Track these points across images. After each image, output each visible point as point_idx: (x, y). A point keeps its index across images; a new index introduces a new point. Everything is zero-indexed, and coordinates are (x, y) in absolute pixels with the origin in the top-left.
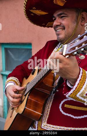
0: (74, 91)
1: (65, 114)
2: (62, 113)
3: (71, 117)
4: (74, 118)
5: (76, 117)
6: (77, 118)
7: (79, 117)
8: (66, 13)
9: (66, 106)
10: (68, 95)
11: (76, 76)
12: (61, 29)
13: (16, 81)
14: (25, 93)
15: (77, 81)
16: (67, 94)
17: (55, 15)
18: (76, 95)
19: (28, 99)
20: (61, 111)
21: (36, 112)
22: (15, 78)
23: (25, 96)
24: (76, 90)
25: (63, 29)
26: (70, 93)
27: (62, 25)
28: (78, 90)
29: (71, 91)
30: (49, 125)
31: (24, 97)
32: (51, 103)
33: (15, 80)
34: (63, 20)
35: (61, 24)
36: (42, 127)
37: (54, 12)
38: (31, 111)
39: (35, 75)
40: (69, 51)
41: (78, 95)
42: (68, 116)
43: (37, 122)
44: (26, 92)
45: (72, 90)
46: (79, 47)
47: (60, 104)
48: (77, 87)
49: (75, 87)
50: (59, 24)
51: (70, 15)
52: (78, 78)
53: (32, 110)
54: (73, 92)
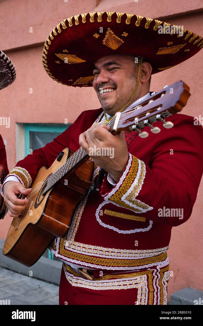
0: (117, 191)
1: (105, 226)
2: (100, 224)
3: (115, 230)
4: (119, 232)
5: (122, 231)
6: (124, 233)
7: (127, 231)
8: (118, 62)
9: (107, 212)
10: (108, 197)
11: (123, 166)
12: (109, 88)
13: (23, 173)
14: (45, 191)
15: (123, 175)
16: (106, 196)
17: (99, 65)
18: (120, 198)
19: (48, 200)
20: (97, 220)
21: (61, 223)
22: (21, 168)
23: (44, 195)
24: (121, 190)
25: (112, 88)
26: (110, 194)
27: (111, 81)
28: (123, 190)
29: (113, 192)
30: (77, 244)
31: (42, 197)
32: (83, 207)
33: (21, 172)
34: (113, 73)
35: (109, 80)
36: (66, 248)
37: (96, 60)
38: (52, 220)
39: (62, 163)
40: (123, 124)
41: (123, 199)
42: (110, 228)
43: (59, 239)
44: (46, 189)
45: (113, 189)
46: (139, 118)
47: (97, 209)
48: (122, 185)
49: (118, 185)
50: (106, 80)
51: (125, 65)
52: (125, 171)
53: (54, 219)
54: (115, 193)
